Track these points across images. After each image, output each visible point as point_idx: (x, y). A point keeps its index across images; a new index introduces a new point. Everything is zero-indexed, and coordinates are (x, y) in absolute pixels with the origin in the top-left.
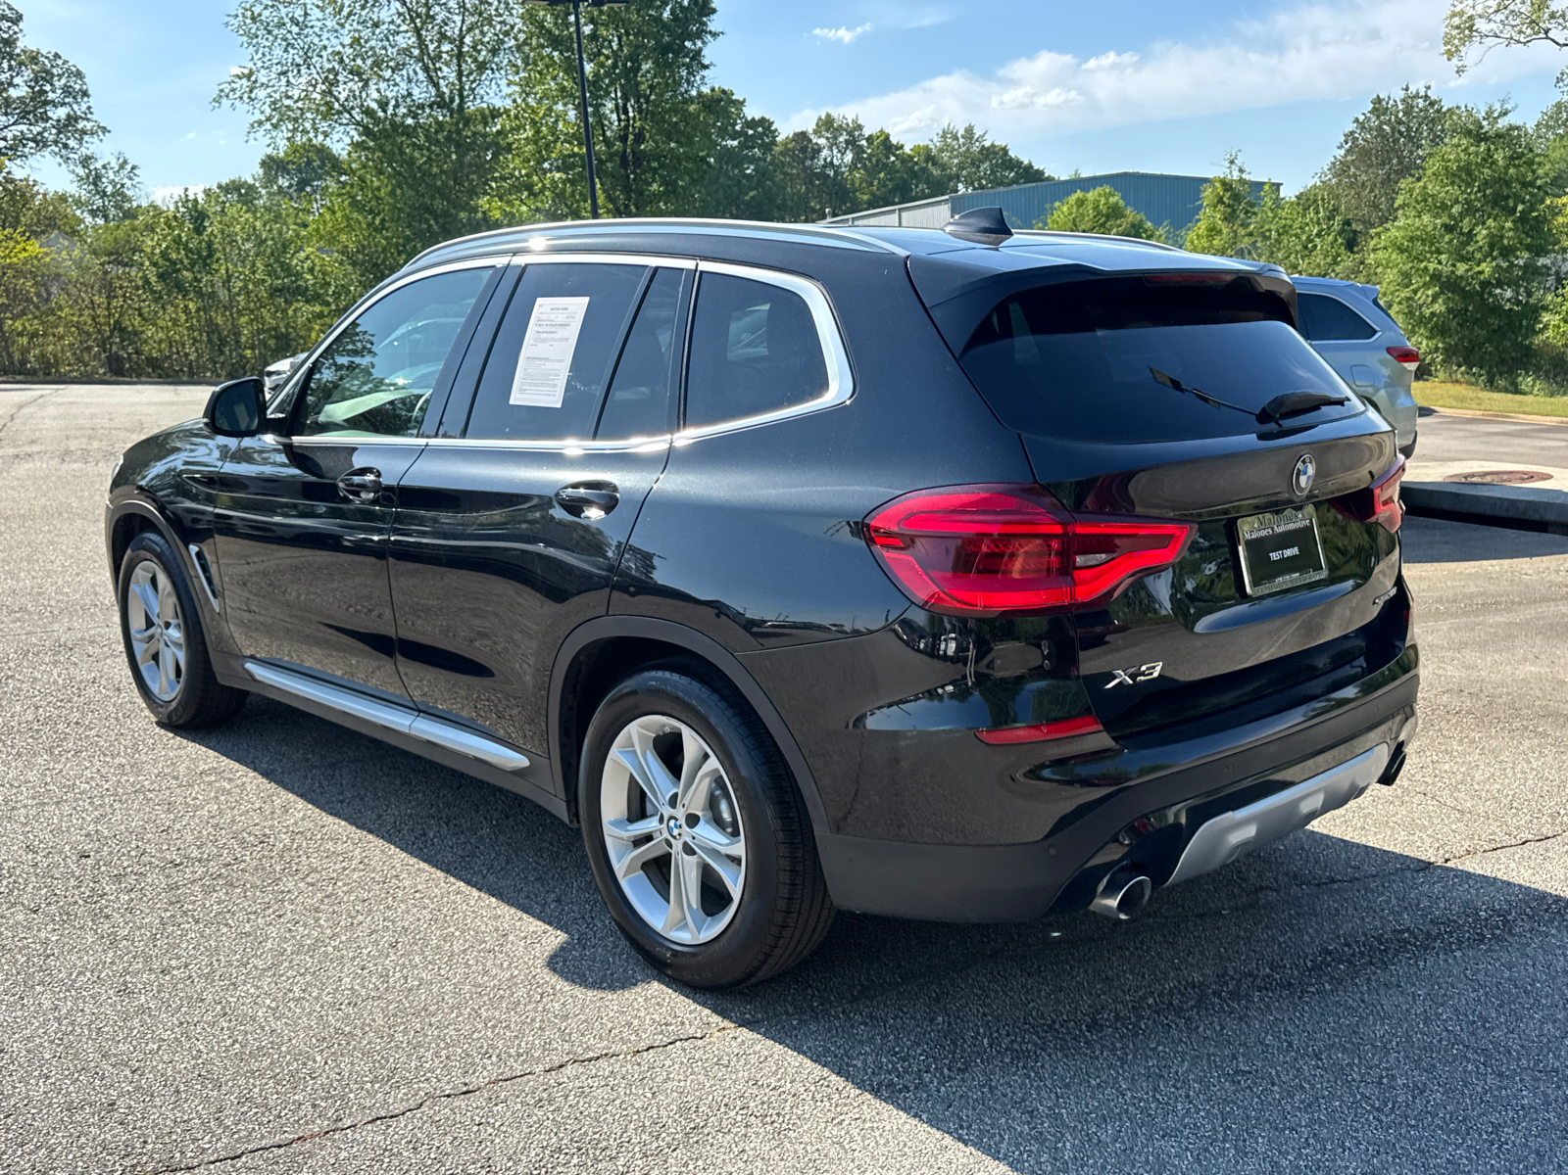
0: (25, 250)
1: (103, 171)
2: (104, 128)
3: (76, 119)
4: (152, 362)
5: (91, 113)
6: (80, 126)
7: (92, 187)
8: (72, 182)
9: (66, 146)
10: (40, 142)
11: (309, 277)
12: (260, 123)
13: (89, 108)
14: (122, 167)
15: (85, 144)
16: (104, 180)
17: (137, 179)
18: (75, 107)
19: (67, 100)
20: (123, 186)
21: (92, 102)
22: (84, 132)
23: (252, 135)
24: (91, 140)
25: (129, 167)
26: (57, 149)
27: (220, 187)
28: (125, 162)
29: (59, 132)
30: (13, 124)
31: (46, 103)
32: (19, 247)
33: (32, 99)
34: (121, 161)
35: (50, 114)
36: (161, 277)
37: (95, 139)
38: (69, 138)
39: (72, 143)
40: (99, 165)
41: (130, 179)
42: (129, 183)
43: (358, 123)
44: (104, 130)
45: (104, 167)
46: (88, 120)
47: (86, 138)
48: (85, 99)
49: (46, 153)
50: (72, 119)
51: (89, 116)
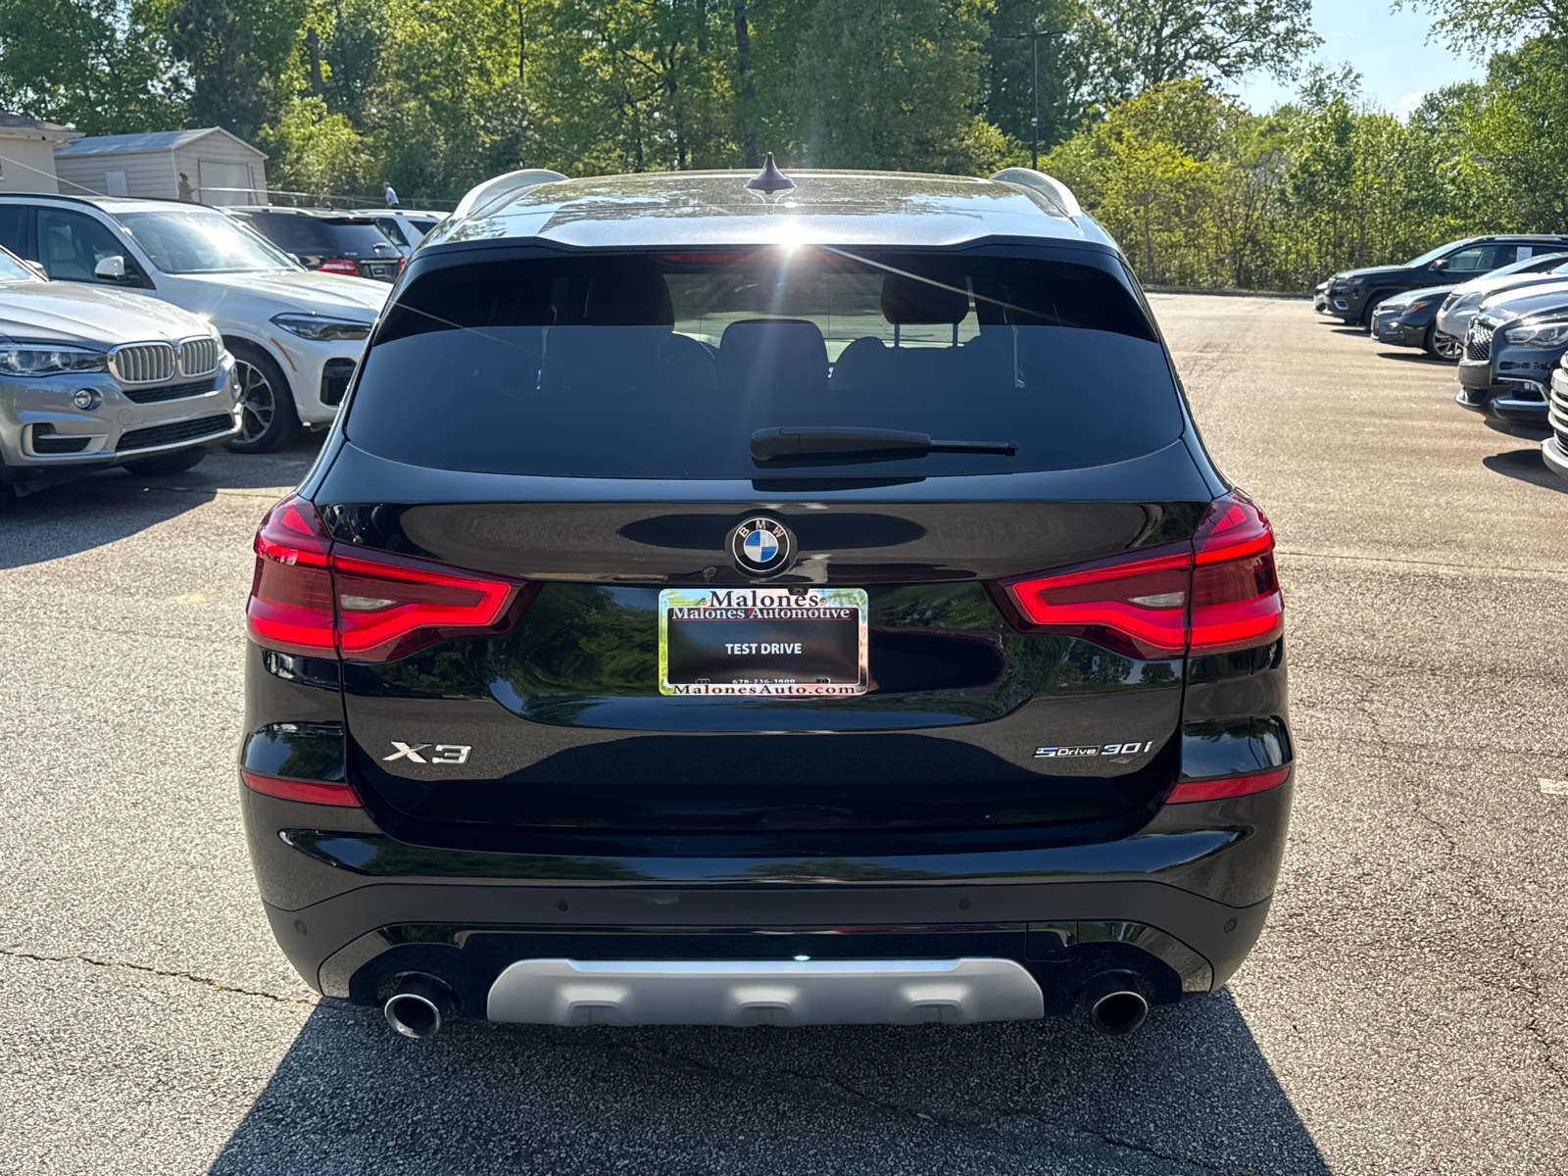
0: (1182, 165)
1: (1327, 81)
2: (1320, 39)
3: (1295, 32)
4: (1281, 275)
5: (1310, 25)
6: (1297, 39)
7: (1314, 98)
8: (1296, 93)
9: (1281, 60)
10: (1257, 57)
11: (1450, 187)
12: (1443, 24)
13: (1309, 20)
14: (1346, 76)
15: (1300, 57)
16: (1326, 90)
17: (1358, 88)
18: (1296, 19)
19: (1289, 14)
20: (1343, 95)
21: (1312, 13)
22: (1300, 44)
23: (1432, 38)
24: (1306, 51)
25: (1352, 76)
26: (1272, 63)
27: (1441, 92)
28: (1350, 71)
29: (1279, 46)
30: (1237, 42)
31: (1270, 19)
32: (1177, 162)
33: (1258, 15)
34: (1347, 70)
35: (1272, 29)
36: (1297, 189)
37: (1309, 51)
38: (1285, 51)
39: (1288, 56)
40: (1323, 76)
41: (1352, 88)
42: (1349, 92)
43: (1550, 14)
44: (1320, 41)
45: (1329, 78)
46: (1305, 32)
47: (1301, 50)
48: (1307, 11)
49: (1264, 66)
50: (1292, 32)
51: (1307, 28)
